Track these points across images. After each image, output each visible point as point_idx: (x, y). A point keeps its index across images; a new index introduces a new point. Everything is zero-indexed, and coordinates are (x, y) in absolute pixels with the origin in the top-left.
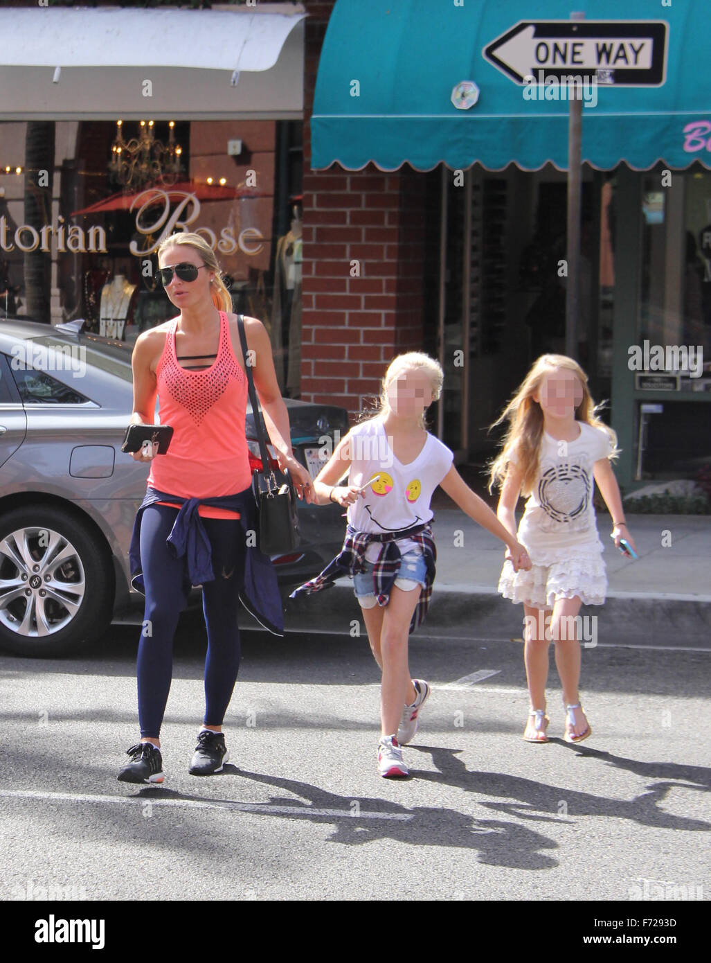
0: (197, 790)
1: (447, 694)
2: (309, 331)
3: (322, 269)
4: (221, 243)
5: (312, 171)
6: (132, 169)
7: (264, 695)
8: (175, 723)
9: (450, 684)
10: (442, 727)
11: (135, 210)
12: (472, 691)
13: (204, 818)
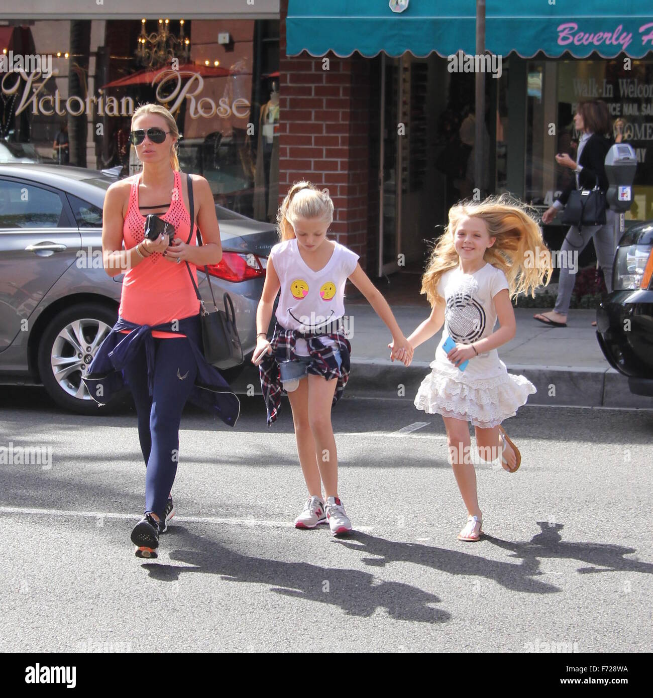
0: (214, 510)
1: (392, 439)
2: (285, 174)
3: (293, 128)
4: (219, 109)
5: (287, 57)
6: (153, 55)
7: (259, 441)
8: (195, 462)
9: (394, 433)
10: (390, 464)
11: (156, 85)
12: (411, 438)
13: (221, 531)
